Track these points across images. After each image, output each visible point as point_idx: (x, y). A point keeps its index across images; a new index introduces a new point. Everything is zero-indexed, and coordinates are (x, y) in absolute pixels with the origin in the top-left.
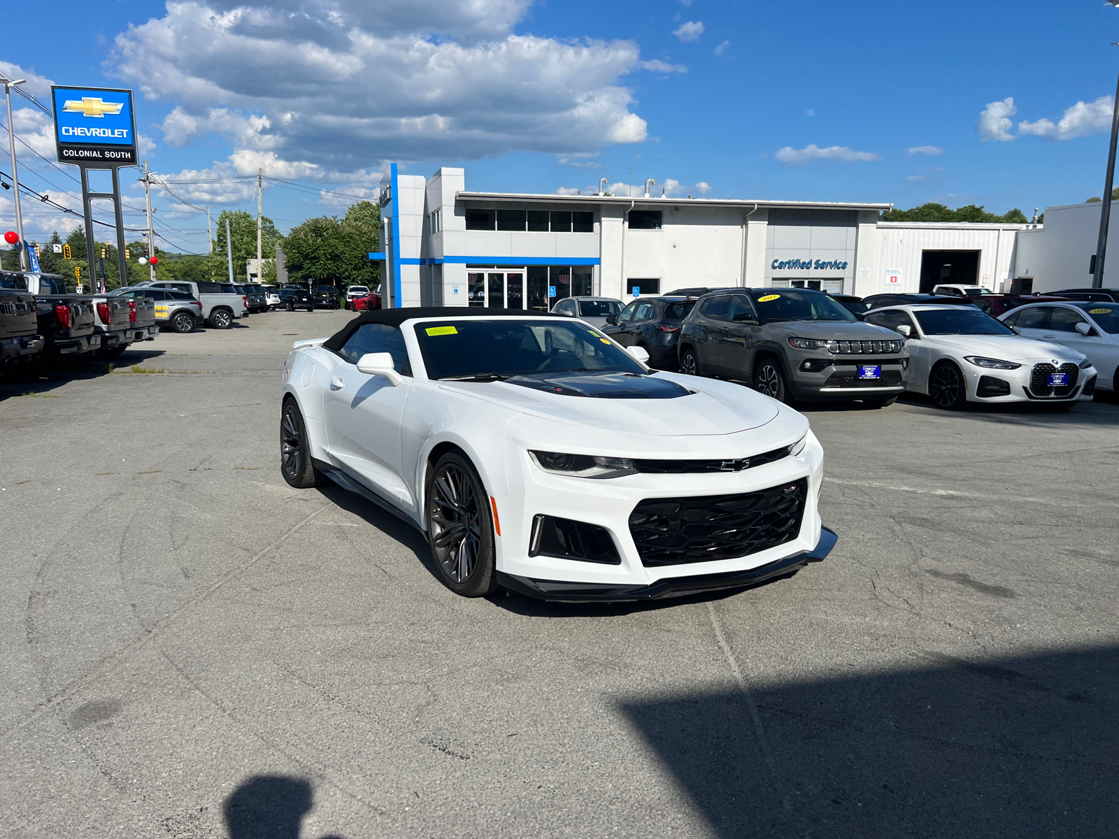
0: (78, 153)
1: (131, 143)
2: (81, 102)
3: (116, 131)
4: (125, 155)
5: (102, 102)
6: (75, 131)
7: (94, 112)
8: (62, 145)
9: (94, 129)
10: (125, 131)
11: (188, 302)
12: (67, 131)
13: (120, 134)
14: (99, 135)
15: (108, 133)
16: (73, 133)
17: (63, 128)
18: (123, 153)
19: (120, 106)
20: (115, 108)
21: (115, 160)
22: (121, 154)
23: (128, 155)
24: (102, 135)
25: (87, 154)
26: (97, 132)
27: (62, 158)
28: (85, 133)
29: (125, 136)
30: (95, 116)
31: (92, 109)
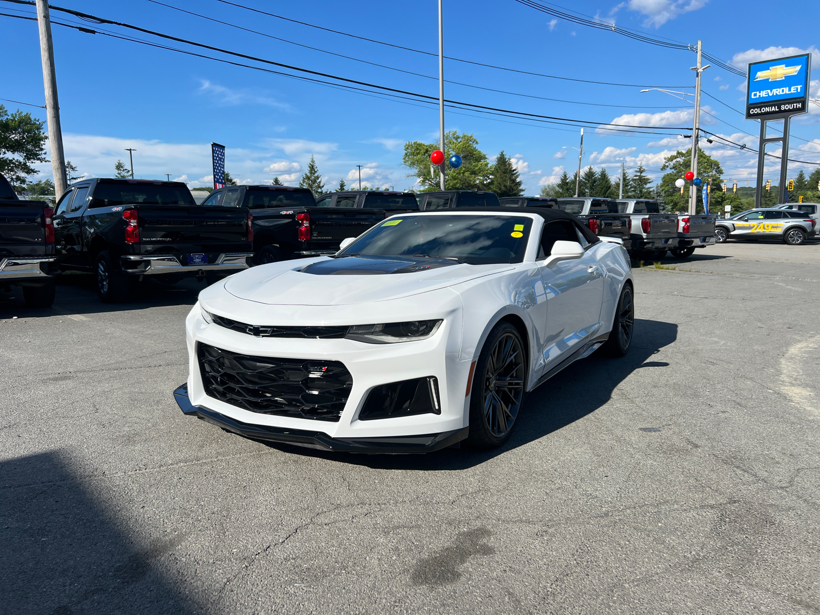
0: (760, 110)
1: (803, 96)
2: (769, 71)
3: (792, 88)
4: (796, 106)
5: (785, 68)
6: (761, 94)
7: (778, 77)
8: (750, 106)
9: (775, 90)
10: (799, 87)
11: (802, 220)
12: (755, 95)
13: (796, 89)
14: (778, 94)
15: (786, 90)
16: (760, 96)
17: (753, 94)
18: (795, 105)
19: (798, 68)
20: (794, 70)
21: (789, 110)
22: (794, 106)
23: (800, 105)
24: (781, 93)
25: (767, 109)
26: (778, 92)
27: (749, 116)
28: (768, 94)
29: (799, 91)
30: (777, 80)
31: (776, 75)
